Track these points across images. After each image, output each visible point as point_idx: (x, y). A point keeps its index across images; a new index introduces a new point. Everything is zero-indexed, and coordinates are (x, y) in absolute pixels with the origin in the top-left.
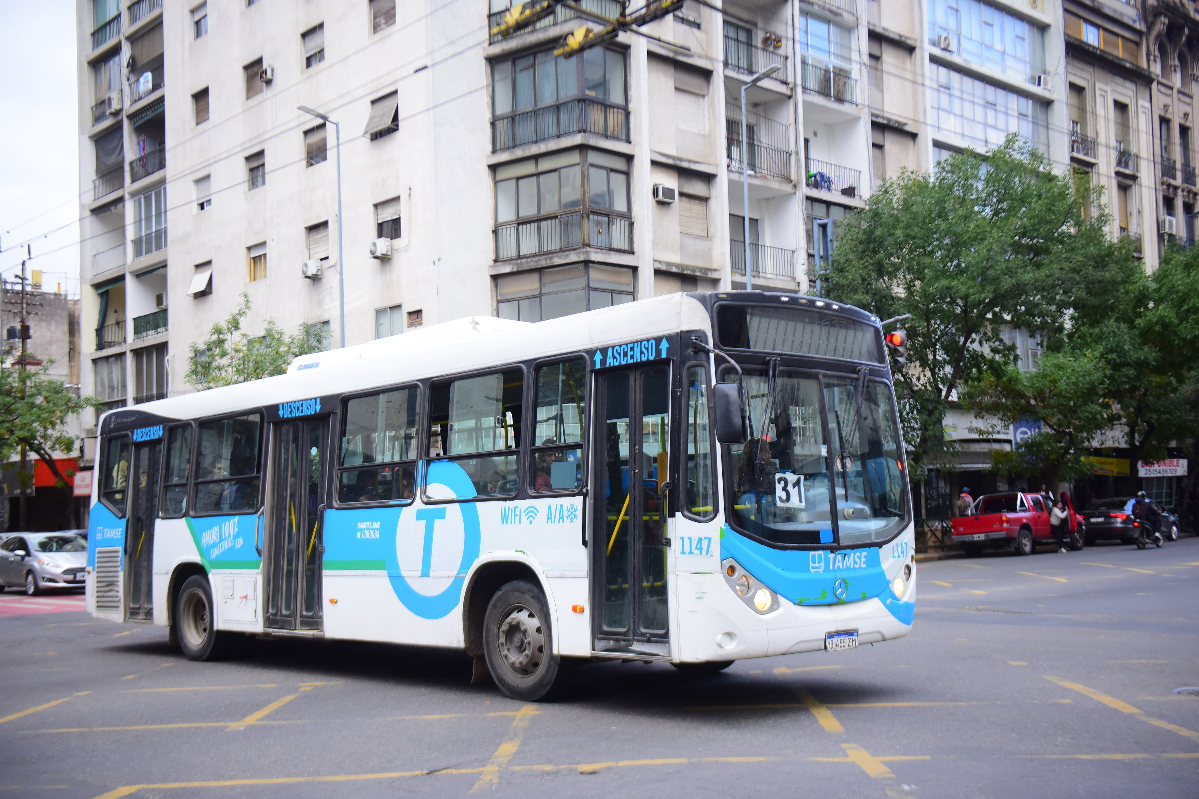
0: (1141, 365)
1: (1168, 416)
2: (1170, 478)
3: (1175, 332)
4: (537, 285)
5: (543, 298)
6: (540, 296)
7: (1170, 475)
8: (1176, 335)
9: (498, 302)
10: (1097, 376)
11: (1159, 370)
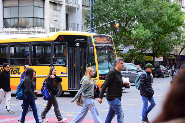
0: (159, 32)
1: (164, 46)
2: (159, 62)
3: (168, 24)
4: (17, 3)
5: (19, 7)
6: (18, 7)
7: (160, 61)
8: (168, 25)
9: (4, 7)
10: (150, 35)
11: (163, 34)
